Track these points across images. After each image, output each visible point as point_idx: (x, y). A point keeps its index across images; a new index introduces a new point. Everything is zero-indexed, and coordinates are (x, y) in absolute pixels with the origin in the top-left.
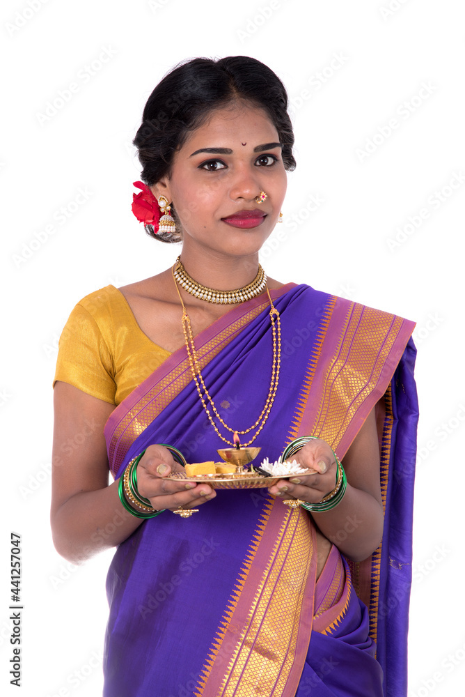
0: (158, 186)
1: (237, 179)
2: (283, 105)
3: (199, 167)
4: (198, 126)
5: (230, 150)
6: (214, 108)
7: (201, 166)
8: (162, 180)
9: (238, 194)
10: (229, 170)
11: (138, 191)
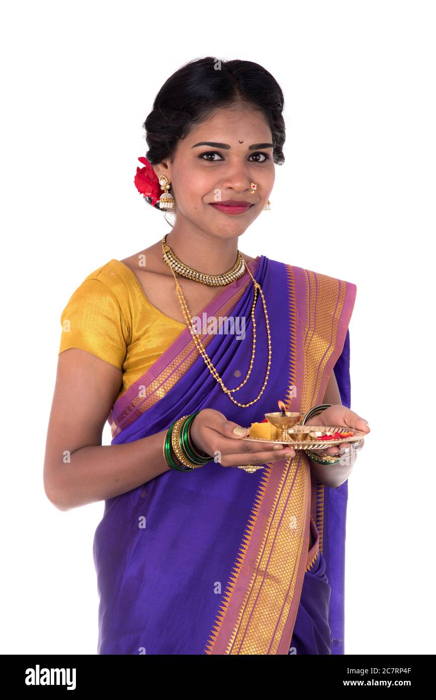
0: (160, 166)
1: (232, 172)
2: (279, 109)
3: (199, 157)
4: (202, 121)
5: (228, 145)
6: (218, 107)
7: (201, 156)
8: (164, 161)
9: (229, 185)
10: (225, 162)
11: (142, 166)
